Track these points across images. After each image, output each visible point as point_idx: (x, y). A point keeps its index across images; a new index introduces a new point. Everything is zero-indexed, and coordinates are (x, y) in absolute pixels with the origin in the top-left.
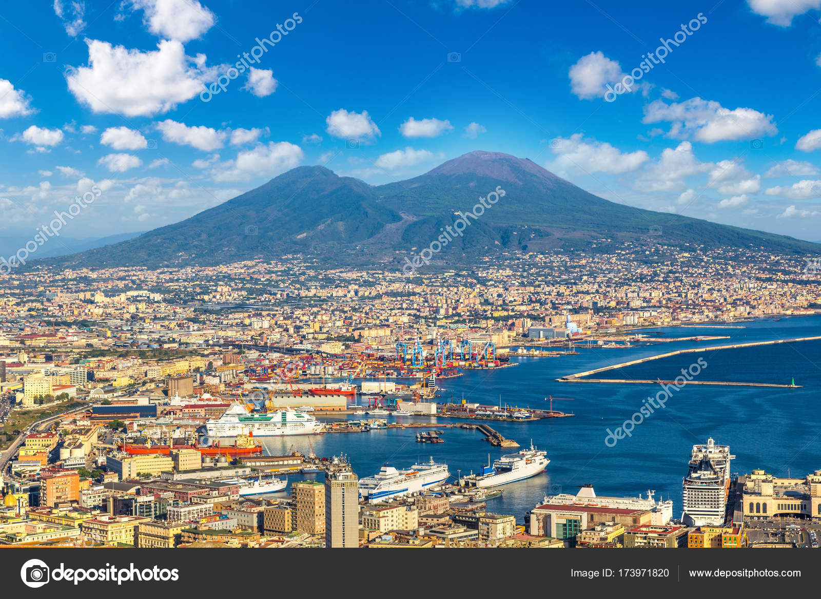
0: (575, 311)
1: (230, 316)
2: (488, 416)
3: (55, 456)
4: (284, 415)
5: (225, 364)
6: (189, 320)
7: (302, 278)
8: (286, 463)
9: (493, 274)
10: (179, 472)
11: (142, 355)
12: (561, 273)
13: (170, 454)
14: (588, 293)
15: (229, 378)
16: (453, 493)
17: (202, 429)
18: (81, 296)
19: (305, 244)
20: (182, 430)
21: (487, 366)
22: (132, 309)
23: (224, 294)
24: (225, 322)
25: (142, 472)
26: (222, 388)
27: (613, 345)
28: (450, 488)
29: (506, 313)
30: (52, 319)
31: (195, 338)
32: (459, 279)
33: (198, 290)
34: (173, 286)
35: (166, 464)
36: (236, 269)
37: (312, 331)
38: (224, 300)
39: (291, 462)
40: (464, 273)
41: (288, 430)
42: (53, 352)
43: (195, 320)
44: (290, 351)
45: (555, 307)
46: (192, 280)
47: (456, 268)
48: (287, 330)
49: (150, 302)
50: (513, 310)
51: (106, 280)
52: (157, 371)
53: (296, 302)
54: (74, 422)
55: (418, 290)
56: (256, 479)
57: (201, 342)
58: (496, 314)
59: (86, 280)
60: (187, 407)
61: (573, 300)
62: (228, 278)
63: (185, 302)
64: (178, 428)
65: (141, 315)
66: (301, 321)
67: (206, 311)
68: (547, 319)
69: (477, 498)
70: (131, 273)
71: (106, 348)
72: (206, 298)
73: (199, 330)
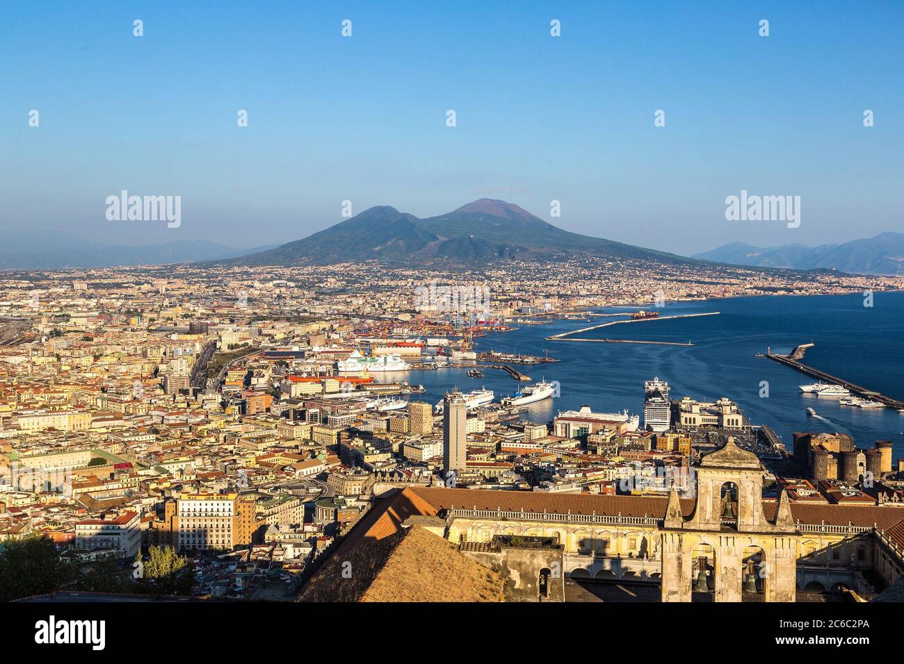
0: (547, 297)
1: (338, 297)
2: (509, 361)
3: (247, 382)
4: (385, 358)
5: (340, 326)
6: (313, 298)
7: (379, 274)
8: (390, 388)
9: (494, 273)
10: (327, 393)
11: (288, 319)
12: (536, 273)
13: (320, 382)
14: (552, 285)
15: (345, 335)
16: (498, 409)
17: (335, 366)
18: (246, 283)
19: (379, 253)
20: (324, 367)
21: (500, 329)
22: (277, 291)
23: (332, 283)
24: (335, 300)
25: (303, 393)
26: (342, 341)
27: (575, 318)
28: (495, 406)
29: (505, 297)
30: (229, 297)
31: (320, 310)
32: (474, 276)
33: (316, 280)
34: (301, 278)
35: (318, 388)
36: (337, 268)
37: (389, 306)
38: (332, 287)
39: (393, 388)
40: (477, 272)
41: (387, 368)
42: (234, 317)
43: (316, 299)
44: (379, 319)
45: (534, 294)
46: (312, 274)
47: (472, 269)
48: (374, 306)
49: (287, 287)
50: (509, 295)
51: (260, 274)
52: (300, 330)
53: (377, 289)
54: (256, 361)
55: (450, 282)
56: (375, 398)
57: (323, 312)
58: (499, 298)
59: (246, 273)
60: (323, 352)
61: (545, 290)
62: (334, 274)
63: (309, 288)
64: (321, 366)
65: (283, 295)
66: (382, 300)
67: (322, 294)
68: (532, 301)
69: (513, 412)
70: (275, 270)
71: (266, 315)
72: (322, 285)
73: (320, 305)
